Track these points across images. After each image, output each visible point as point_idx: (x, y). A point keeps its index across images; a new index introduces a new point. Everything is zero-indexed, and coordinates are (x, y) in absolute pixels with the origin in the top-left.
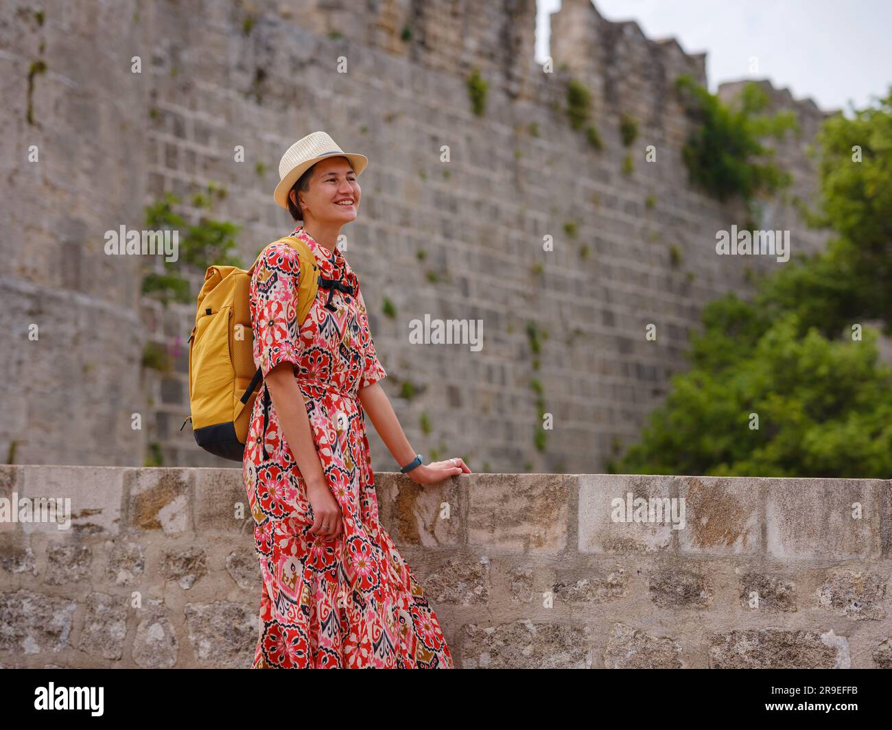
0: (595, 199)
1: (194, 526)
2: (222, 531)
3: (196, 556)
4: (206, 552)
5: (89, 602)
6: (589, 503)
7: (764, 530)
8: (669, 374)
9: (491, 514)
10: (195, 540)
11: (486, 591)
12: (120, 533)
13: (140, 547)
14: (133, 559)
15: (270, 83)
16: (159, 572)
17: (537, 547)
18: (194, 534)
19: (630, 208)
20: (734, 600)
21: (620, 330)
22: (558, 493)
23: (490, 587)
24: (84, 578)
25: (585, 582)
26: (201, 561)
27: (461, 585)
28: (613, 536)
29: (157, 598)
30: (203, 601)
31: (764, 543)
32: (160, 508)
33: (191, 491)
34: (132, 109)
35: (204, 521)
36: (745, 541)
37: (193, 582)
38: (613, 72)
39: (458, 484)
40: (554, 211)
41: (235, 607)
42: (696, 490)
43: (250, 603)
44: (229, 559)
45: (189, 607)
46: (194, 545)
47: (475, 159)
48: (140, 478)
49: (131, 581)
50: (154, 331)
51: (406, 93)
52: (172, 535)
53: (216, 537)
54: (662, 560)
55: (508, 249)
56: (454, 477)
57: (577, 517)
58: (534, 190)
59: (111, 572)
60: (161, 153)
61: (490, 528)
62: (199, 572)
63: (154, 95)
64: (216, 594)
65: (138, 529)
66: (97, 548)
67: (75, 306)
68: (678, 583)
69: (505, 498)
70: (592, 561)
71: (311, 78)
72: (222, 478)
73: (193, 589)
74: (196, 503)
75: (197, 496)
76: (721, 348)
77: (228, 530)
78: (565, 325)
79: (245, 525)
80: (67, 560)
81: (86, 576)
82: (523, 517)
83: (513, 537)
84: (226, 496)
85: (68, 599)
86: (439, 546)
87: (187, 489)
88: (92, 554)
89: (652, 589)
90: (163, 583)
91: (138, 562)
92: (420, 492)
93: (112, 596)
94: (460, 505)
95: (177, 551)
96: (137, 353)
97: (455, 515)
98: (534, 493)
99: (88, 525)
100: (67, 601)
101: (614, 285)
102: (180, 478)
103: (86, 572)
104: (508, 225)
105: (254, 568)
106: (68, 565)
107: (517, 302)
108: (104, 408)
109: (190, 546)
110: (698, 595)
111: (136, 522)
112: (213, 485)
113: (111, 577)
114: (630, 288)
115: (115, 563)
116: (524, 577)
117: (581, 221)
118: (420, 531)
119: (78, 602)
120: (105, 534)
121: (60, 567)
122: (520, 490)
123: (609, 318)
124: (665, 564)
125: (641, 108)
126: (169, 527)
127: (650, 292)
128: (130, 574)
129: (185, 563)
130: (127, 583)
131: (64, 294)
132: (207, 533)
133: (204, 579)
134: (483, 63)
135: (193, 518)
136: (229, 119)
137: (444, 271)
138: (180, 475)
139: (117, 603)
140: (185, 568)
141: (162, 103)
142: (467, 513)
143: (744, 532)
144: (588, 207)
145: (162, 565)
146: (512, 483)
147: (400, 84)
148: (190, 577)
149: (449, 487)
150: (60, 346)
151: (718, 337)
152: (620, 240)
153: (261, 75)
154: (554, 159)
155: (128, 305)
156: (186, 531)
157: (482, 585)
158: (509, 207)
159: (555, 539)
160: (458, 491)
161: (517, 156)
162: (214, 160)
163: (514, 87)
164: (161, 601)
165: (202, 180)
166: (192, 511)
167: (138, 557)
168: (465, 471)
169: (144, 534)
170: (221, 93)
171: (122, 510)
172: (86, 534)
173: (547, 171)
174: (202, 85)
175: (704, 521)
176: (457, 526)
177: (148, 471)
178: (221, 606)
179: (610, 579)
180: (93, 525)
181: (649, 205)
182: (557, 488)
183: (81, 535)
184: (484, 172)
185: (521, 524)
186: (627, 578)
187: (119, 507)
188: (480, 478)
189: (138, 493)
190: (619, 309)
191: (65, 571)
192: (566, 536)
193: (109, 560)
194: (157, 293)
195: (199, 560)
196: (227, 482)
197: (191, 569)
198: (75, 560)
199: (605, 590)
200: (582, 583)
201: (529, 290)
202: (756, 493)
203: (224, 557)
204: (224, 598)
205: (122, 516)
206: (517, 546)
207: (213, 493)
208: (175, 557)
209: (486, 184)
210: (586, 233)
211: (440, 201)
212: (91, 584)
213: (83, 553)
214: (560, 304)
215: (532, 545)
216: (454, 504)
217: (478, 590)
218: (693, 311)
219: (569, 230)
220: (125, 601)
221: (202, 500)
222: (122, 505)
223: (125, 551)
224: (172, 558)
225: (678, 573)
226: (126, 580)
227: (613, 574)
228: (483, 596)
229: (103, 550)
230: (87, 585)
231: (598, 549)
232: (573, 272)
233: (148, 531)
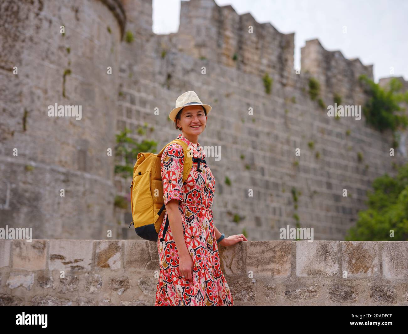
0: (323, 131)
1: (124, 266)
2: (136, 268)
3: (125, 280)
4: (129, 278)
5: (77, 301)
6: (301, 254)
7: (381, 265)
8: (358, 211)
9: (257, 259)
10: (124, 272)
11: (255, 295)
12: (92, 270)
13: (100, 276)
14: (97, 281)
15: (173, 80)
16: (108, 287)
17: (277, 274)
18: (124, 270)
19: (339, 135)
20: (368, 298)
21: (334, 191)
22: (287, 250)
23: (256, 293)
24: (75, 290)
25: (299, 290)
26: (127, 282)
27: (243, 292)
28: (312, 269)
29: (107, 299)
30: (128, 300)
31: (381, 271)
32: (109, 258)
33: (123, 250)
34: (110, 91)
35: (128, 264)
36: (372, 270)
37: (123, 292)
38: (330, 74)
39: (242, 246)
40: (303, 137)
41: (142, 303)
42: (350, 247)
43: (149, 301)
44: (139, 281)
45: (122, 303)
46: (124, 275)
47: (267, 113)
48: (100, 245)
49: (96, 291)
50: (121, 191)
51: (235, 84)
52: (114, 270)
53: (134, 271)
54: (334, 280)
55: (282, 154)
56: (240, 242)
57: (295, 260)
58: (294, 128)
59: (87, 287)
60: (124, 111)
61: (256, 266)
62: (126, 287)
63: (121, 86)
64: (134, 297)
65: (99, 268)
66: (81, 276)
67: (84, 178)
68: (342, 290)
69: (263, 252)
70: (303, 280)
71: (192, 77)
72: (136, 244)
73: (123, 295)
74: (125, 256)
75: (126, 253)
76: (382, 199)
77: (139, 268)
78: (309, 189)
79: (147, 266)
80: (68, 282)
81: (76, 289)
82: (271, 260)
83: (267, 270)
84: (138, 252)
85: (68, 300)
86: (233, 274)
87: (121, 250)
88: (79, 279)
89: (330, 293)
90: (110, 292)
91: (99, 283)
92: (225, 250)
93: (88, 298)
94: (242, 255)
95: (117, 277)
96: (112, 200)
97: (240, 260)
98: (276, 249)
99: (77, 266)
100: (68, 301)
101: (332, 170)
102: (117, 244)
103: (76, 288)
104: (282, 143)
105: (150, 285)
106: (69, 284)
107: (287, 178)
108: (97, 225)
109: (122, 275)
110: (351, 296)
111: (98, 264)
112: (132, 248)
113: (87, 290)
114: (339, 172)
115: (89, 283)
116: (271, 288)
117: (316, 142)
118: (224, 268)
119: (72, 301)
120: (85, 270)
121: (65, 285)
122: (270, 248)
123: (329, 186)
124: (336, 282)
125: (343, 90)
126: (113, 267)
127: (349, 174)
128: (96, 288)
129: (120, 283)
130: (94, 292)
131: (79, 173)
132: (130, 270)
133: (128, 290)
134: (270, 70)
135: (124, 263)
136: (155, 96)
137: (253, 164)
138: (118, 243)
139: (90, 301)
140: (120, 285)
141: (125, 89)
142: (246, 259)
143: (372, 266)
144: (319, 135)
145: (110, 284)
146: (266, 245)
147: (232, 80)
148: (122, 289)
149: (238, 247)
150: (77, 196)
151: (381, 194)
152: (334, 150)
153: (169, 76)
154: (303, 113)
155: (108, 178)
156: (120, 269)
157: (253, 292)
158: (283, 135)
159: (286, 270)
160: (241, 249)
161: (286, 112)
162: (148, 114)
163: (284, 81)
164: (109, 300)
165: (143, 123)
166: (123, 259)
167: (99, 281)
168: (244, 240)
169: (102, 270)
170: (151, 85)
171: (92, 259)
172: (77, 270)
173: (300, 119)
174: (143, 81)
175: (354, 261)
176: (241, 265)
177: (104, 242)
178: (136, 303)
179: (311, 289)
180: (79, 266)
181: (348, 134)
182: (287, 247)
183: (74, 271)
184: (271, 119)
185: (270, 264)
186: (318, 288)
187: (91, 258)
188: (252, 243)
189: (99, 252)
190: (334, 181)
191: (67, 287)
192: (291, 269)
193: (87, 282)
194: (121, 174)
195: (126, 281)
196: (139, 246)
197: (122, 286)
198: (71, 282)
199: (308, 294)
200: (298, 291)
201: (292, 173)
202: (377, 248)
203: (137, 280)
204: (137, 299)
205: (92, 262)
206: (269, 274)
207: (133, 251)
208: (115, 280)
209: (272, 125)
210: (318, 147)
211: (251, 132)
212: (78, 293)
213: (75, 279)
214: (307, 179)
215: (275, 274)
216: (240, 255)
217: (251, 294)
218: (369, 182)
219: (310, 146)
220: (93, 300)
221: (127, 255)
222: (92, 257)
223: (93, 278)
224: (114, 281)
225: (342, 286)
226: (94, 291)
227: (312, 286)
228: (253, 297)
229: (84, 277)
230: (76, 293)
231: (305, 275)
232: (313, 165)
233: (103, 269)
